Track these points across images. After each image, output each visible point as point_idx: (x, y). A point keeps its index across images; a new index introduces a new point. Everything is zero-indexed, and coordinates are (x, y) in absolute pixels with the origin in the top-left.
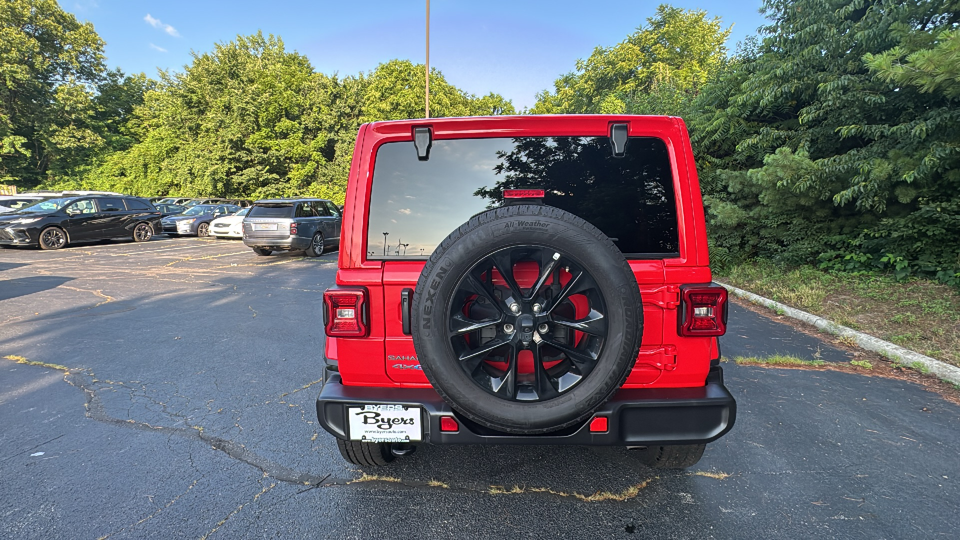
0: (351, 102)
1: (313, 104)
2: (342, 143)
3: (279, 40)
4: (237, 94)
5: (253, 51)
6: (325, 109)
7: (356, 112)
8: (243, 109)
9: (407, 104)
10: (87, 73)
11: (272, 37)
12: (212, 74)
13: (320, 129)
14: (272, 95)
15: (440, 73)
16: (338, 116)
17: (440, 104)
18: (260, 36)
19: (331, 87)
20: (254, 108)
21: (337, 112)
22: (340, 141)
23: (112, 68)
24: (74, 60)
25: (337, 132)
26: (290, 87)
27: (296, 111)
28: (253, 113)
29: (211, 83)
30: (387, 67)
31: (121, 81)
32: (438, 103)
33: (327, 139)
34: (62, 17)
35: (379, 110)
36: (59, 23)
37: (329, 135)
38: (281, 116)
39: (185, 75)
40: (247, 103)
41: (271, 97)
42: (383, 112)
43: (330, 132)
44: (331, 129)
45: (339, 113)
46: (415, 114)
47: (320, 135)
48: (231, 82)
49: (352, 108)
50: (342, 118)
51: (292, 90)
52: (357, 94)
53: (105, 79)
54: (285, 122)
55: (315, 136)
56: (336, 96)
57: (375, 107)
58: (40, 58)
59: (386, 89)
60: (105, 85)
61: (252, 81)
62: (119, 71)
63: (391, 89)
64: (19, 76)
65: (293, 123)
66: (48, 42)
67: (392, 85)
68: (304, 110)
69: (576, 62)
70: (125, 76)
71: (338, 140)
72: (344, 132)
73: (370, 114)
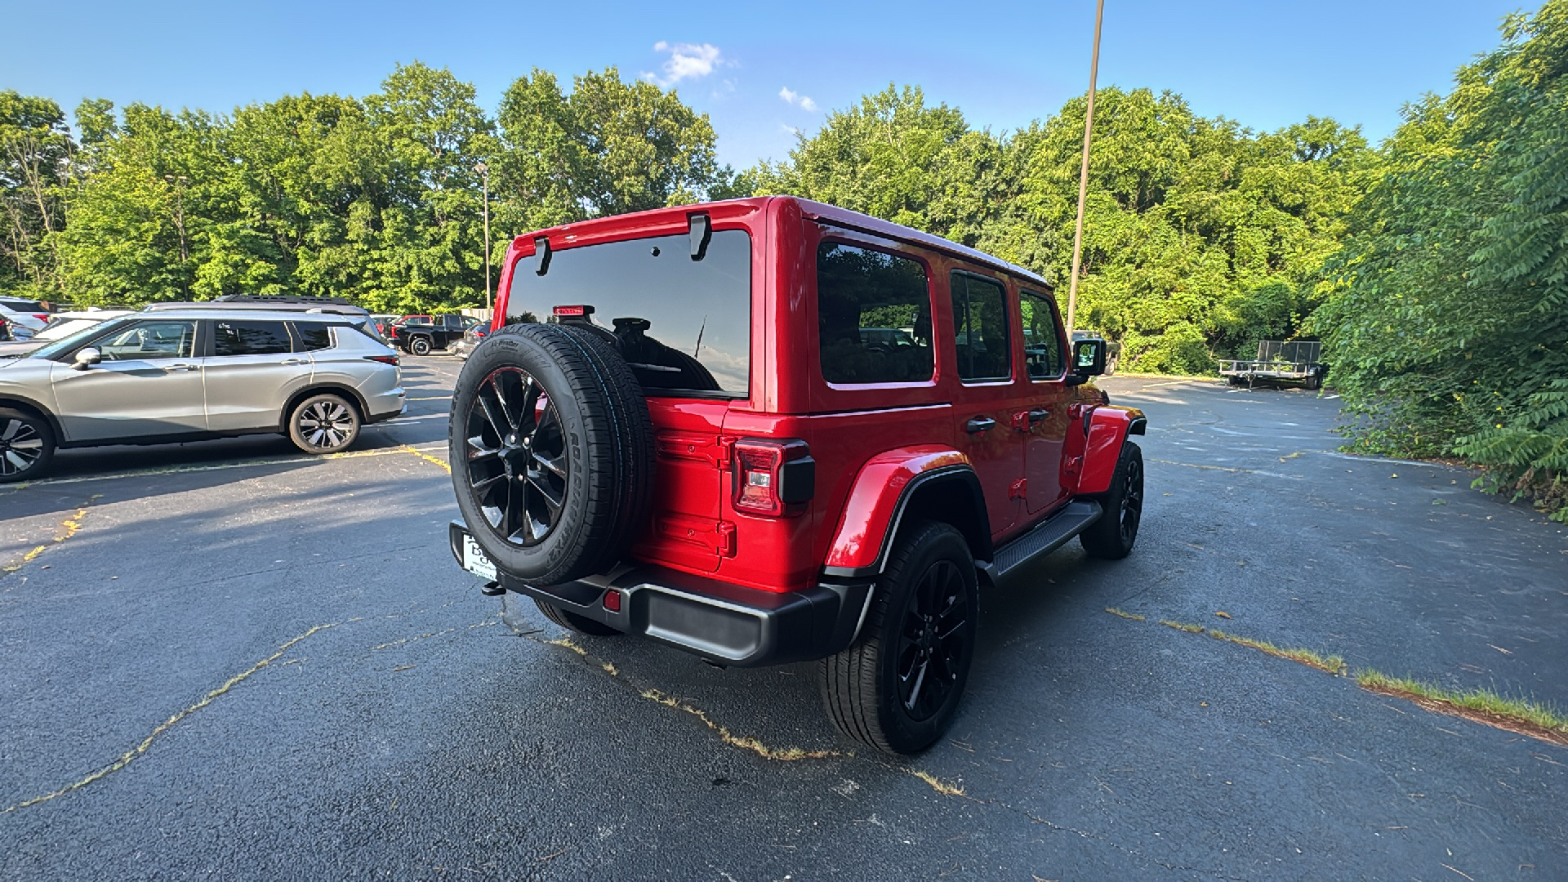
0: (1008, 172)
1: (947, 183)
2: (987, 239)
3: (918, 93)
4: (843, 182)
5: (882, 115)
6: (964, 188)
7: (1015, 188)
8: (850, 201)
9: (1101, 165)
10: (698, 176)
11: (908, 89)
12: (818, 157)
13: (954, 221)
14: (890, 176)
15: (1178, 98)
16: (983, 197)
17: (1169, 156)
18: (892, 91)
19: (977, 152)
20: (864, 199)
21: (982, 191)
22: (984, 237)
23: (722, 167)
24: (686, 163)
25: (980, 224)
26: (915, 161)
27: (921, 196)
28: (861, 206)
29: (815, 170)
30: (1074, 106)
31: (730, 181)
32: (1162, 155)
33: (965, 234)
34: (680, 112)
35: (1051, 181)
36: (677, 121)
37: (967, 229)
38: (899, 207)
39: (791, 164)
40: (855, 192)
41: (888, 180)
42: (1057, 182)
43: (969, 224)
44: (971, 218)
45: (985, 192)
46: (1117, 180)
47: (952, 230)
48: (837, 166)
49: (1009, 183)
50: (990, 199)
51: (918, 165)
52: (1018, 158)
53: (715, 181)
54: (904, 214)
55: (947, 232)
56: (983, 166)
57: (1045, 177)
58: (654, 167)
59: (1068, 143)
60: (715, 188)
61: (866, 160)
62: (728, 168)
63: (1076, 142)
64: (634, 190)
65: (915, 215)
66: (665, 146)
67: (1078, 135)
68: (933, 193)
69: (1504, 21)
70: (735, 174)
71: (980, 236)
72: (992, 222)
73: (1036, 189)
